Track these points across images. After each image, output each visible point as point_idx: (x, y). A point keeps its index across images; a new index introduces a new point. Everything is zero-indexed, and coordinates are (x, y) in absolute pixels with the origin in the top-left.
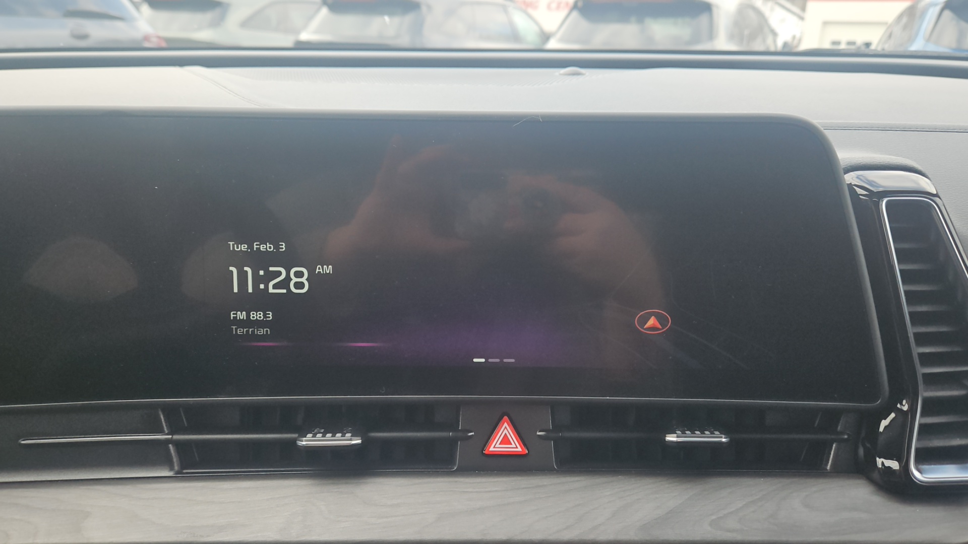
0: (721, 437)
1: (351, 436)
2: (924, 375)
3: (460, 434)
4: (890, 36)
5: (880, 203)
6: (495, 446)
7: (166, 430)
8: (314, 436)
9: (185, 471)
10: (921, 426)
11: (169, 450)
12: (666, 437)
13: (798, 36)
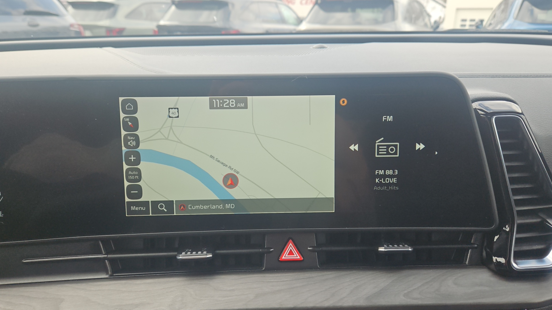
0: (409, 248)
1: (207, 253)
2: (518, 211)
3: (266, 250)
4: (494, 16)
5: (492, 119)
6: (285, 256)
7: (103, 252)
8: (186, 253)
9: (114, 275)
10: (517, 239)
11: (106, 263)
12: (378, 248)
13: (442, 16)
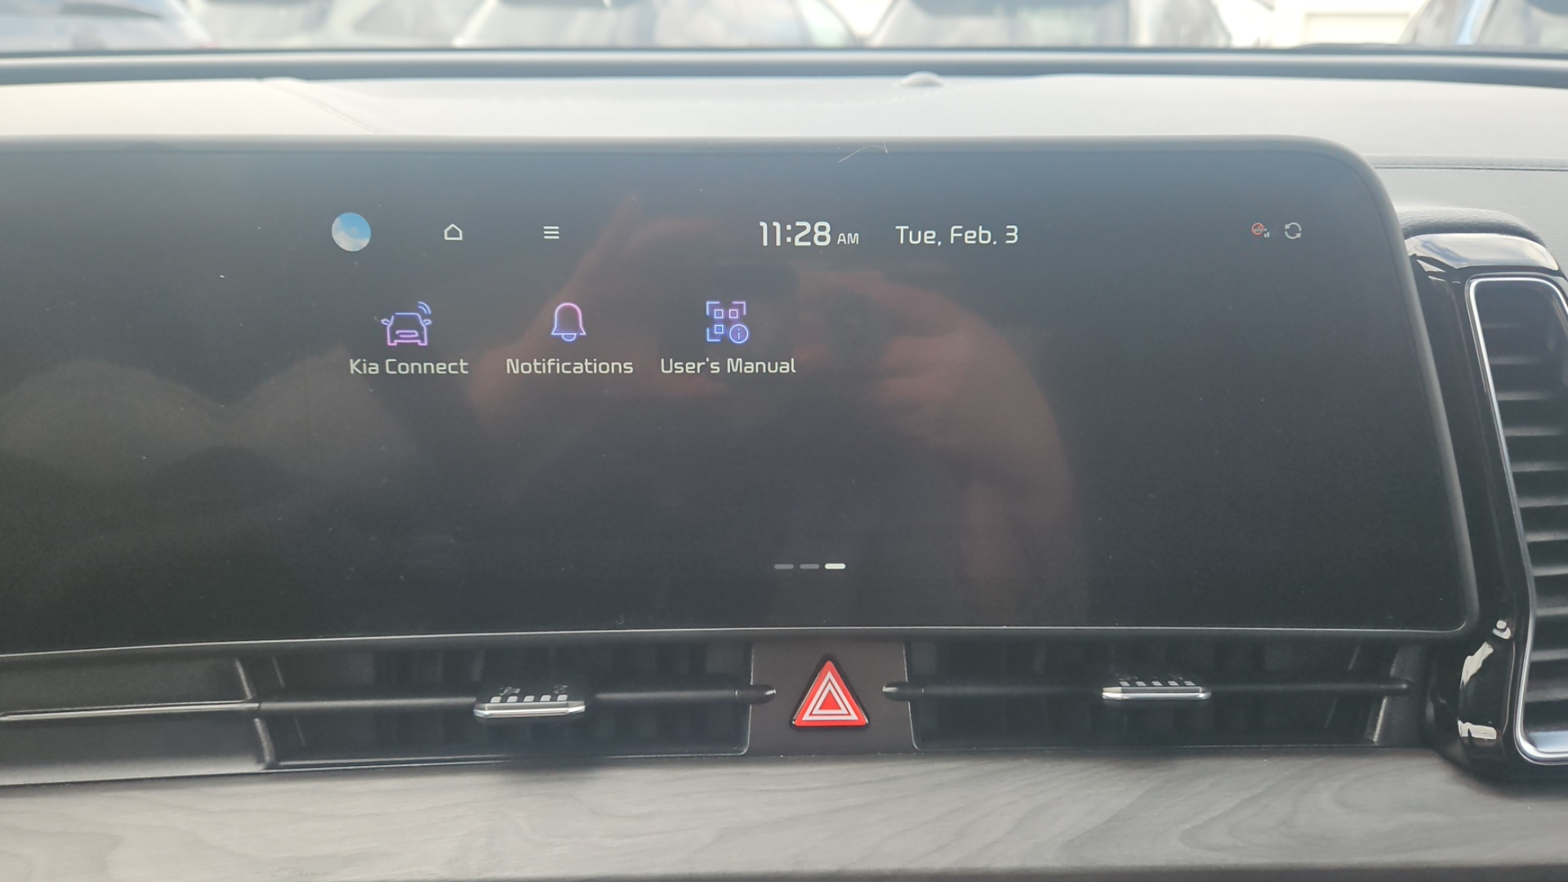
0: (1197, 691)
1: (568, 700)
2: (1538, 580)
3: (753, 693)
5: (1465, 289)
6: (813, 712)
7: (248, 693)
8: (504, 700)
9: (282, 763)
10: (1534, 665)
11: (255, 728)
12: (1102, 691)
